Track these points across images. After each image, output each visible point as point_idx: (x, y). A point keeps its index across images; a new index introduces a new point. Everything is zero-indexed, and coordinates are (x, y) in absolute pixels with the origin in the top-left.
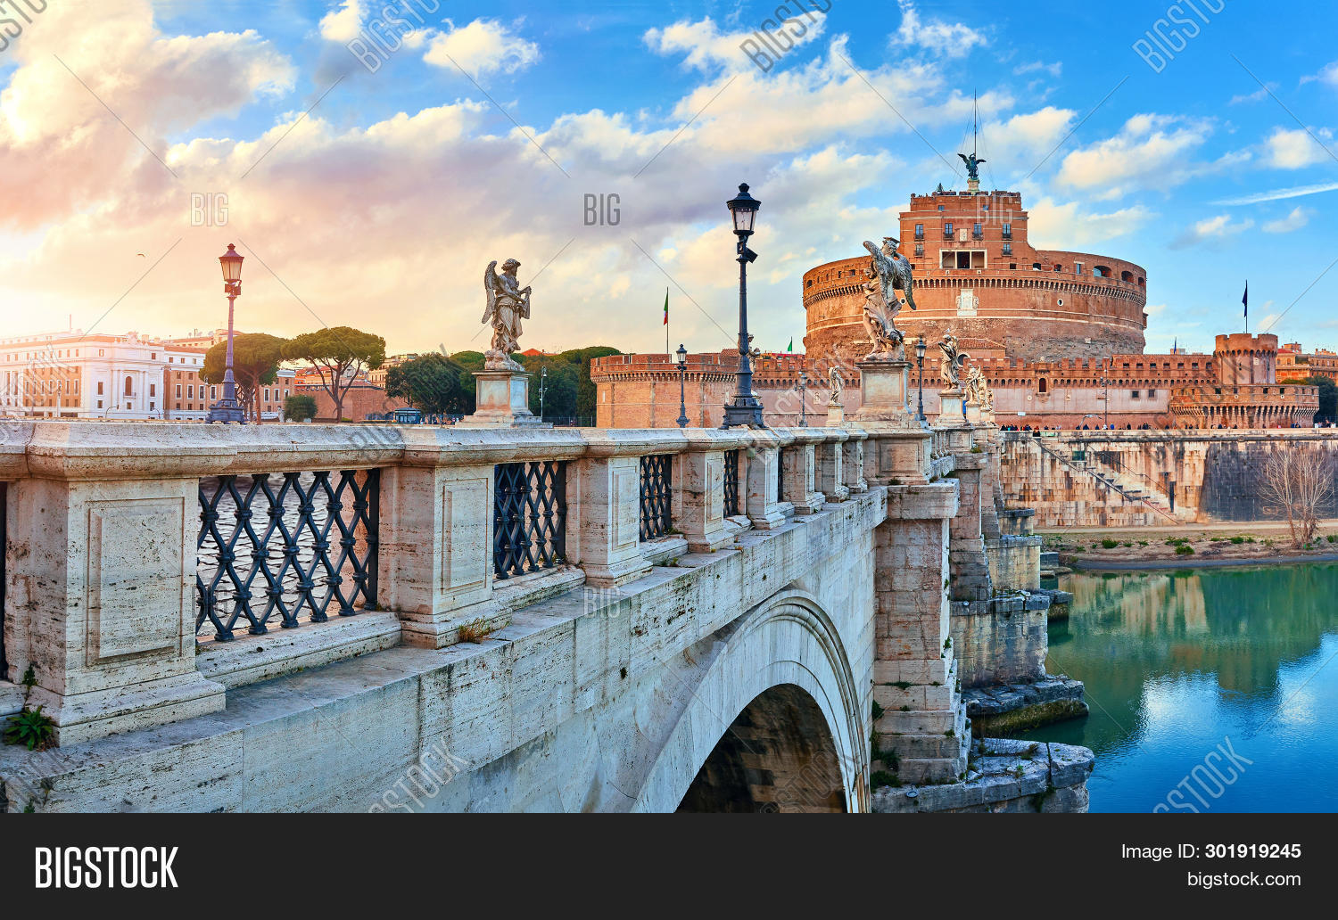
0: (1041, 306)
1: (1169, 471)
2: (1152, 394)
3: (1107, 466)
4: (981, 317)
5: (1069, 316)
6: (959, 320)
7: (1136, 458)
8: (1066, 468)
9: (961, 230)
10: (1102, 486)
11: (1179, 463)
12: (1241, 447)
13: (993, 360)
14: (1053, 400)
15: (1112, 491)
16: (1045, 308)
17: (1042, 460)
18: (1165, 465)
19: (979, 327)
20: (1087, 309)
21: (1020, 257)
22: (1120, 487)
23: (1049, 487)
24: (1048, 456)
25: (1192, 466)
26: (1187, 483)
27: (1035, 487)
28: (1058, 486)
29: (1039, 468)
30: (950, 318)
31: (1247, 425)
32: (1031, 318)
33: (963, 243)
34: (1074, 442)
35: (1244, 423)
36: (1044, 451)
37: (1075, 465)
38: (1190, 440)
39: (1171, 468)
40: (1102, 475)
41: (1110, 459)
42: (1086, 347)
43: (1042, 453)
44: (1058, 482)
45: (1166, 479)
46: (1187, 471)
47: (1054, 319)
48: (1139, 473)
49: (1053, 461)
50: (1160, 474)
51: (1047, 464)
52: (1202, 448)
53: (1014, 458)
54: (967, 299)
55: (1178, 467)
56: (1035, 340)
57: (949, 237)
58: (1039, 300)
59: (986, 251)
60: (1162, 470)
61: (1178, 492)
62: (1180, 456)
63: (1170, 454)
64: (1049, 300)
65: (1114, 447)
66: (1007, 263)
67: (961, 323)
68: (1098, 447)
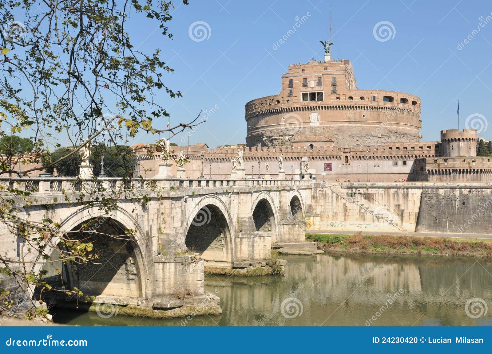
0: (353, 118)
1: (400, 204)
2: (405, 163)
3: (366, 201)
4: (322, 125)
5: (369, 123)
6: (311, 127)
7: (382, 196)
8: (344, 201)
9: (311, 82)
10: (363, 211)
11: (405, 200)
12: (441, 191)
13: (321, 147)
14: (352, 167)
15: (368, 213)
16: (355, 119)
17: (332, 198)
18: (398, 200)
19: (320, 130)
20: (379, 119)
21: (341, 94)
22: (372, 212)
23: (335, 211)
24: (335, 195)
25: (413, 201)
26: (410, 210)
27: (329, 211)
28: (340, 210)
29: (330, 201)
30: (306, 126)
31: (452, 180)
32: (348, 125)
33: (312, 88)
34: (350, 188)
35: (450, 179)
36: (333, 192)
37: (349, 200)
38: (412, 188)
39: (401, 202)
40: (362, 205)
41: (368, 197)
42: (379, 139)
43: (332, 193)
44: (340, 208)
45: (398, 208)
46: (410, 204)
47: (360, 125)
48: (384, 204)
49: (337, 197)
50: (396, 205)
51: (335, 199)
52: (419, 192)
53: (318, 196)
54: (314, 116)
55: (405, 201)
56: (351, 136)
57: (305, 85)
58: (352, 116)
59: (324, 92)
60: (396, 203)
61: (406, 215)
62: (406, 196)
63: (401, 195)
64: (357, 116)
65: (370, 191)
66: (335, 96)
67: (311, 129)
68: (362, 191)
